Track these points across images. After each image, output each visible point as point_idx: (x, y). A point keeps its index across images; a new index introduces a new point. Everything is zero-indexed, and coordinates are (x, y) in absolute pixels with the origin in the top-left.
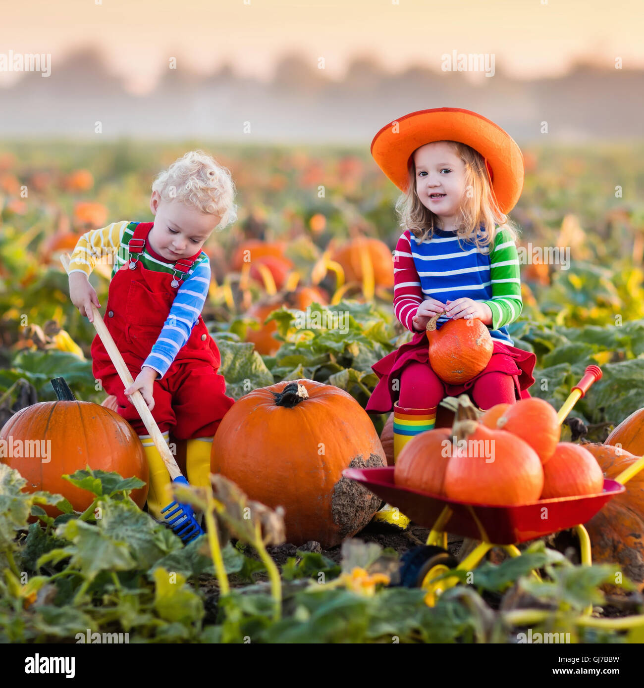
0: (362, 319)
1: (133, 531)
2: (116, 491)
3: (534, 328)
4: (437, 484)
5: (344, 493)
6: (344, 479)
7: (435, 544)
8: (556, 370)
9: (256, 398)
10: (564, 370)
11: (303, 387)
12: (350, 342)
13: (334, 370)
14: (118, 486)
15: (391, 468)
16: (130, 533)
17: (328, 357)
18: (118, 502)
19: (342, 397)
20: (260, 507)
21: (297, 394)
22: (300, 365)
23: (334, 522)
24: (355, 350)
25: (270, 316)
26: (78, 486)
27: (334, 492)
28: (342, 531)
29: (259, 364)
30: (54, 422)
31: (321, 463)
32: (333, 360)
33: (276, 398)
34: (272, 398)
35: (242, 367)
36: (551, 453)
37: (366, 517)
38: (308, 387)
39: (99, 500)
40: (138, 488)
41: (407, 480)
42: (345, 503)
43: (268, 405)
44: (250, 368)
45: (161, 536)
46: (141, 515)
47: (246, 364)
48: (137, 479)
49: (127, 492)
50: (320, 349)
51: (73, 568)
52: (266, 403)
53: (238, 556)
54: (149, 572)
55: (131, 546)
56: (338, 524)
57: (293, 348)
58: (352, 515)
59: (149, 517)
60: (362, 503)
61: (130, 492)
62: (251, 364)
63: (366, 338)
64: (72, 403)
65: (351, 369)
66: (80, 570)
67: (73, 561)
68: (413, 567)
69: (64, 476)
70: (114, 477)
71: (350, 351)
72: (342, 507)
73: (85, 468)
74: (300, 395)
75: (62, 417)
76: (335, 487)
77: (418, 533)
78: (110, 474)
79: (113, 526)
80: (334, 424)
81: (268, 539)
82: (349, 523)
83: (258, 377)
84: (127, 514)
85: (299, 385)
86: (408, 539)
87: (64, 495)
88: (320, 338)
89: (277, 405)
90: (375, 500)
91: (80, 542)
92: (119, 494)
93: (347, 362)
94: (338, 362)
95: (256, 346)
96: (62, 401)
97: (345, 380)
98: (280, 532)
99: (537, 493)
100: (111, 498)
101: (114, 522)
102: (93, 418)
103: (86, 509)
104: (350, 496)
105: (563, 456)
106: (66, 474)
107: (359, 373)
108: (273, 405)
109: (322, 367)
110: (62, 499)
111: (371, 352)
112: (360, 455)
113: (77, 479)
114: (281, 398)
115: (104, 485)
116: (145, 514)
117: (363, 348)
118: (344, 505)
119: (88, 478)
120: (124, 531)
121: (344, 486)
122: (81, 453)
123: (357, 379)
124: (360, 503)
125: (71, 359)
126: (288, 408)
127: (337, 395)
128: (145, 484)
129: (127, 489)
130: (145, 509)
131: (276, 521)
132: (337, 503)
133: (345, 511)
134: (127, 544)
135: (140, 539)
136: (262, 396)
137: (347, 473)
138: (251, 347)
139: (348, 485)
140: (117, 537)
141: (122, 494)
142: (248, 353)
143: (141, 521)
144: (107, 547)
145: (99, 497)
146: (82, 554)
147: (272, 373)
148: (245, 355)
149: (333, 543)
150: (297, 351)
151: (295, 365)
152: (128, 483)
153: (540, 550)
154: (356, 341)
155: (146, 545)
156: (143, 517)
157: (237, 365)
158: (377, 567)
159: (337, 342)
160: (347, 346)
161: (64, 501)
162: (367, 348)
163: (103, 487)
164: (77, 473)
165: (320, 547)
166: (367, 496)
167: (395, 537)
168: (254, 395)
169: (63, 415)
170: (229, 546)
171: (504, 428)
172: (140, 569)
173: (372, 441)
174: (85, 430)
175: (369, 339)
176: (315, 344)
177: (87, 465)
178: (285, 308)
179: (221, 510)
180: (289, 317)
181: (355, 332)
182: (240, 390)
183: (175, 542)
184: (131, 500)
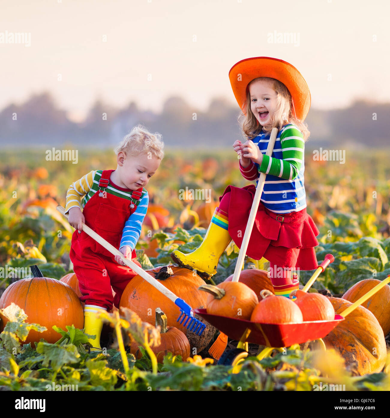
7: (241, 348)
11: (170, 268)
21: (167, 272)
22: (170, 262)
25: (154, 236)
29: (147, 261)
30: (32, 289)
33: (155, 275)
37: (206, 341)
38: (173, 268)
57: (166, 253)
58: (198, 339)
62: (143, 261)
64: (42, 278)
74: (169, 273)
80: (188, 289)
82: (196, 344)
83: (146, 268)
85: (168, 267)
88: (182, 247)
89: (156, 278)
90: (211, 331)
95: (145, 251)
96: (36, 278)
112: (202, 306)
114: (158, 275)
118: (193, 334)
122: (47, 306)
126: (162, 281)
133: (194, 337)
138: (142, 251)
142: (141, 255)
147: (154, 266)
148: (139, 257)
150: (168, 255)
151: (167, 262)
166: (206, 329)
169: (37, 285)
174: (49, 293)
180: (165, 237)
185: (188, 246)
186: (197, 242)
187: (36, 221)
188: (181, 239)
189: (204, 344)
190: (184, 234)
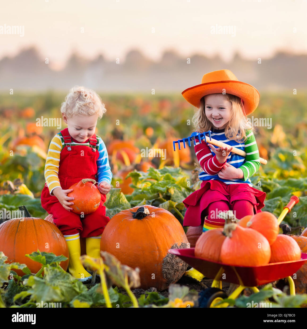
0: (175, 176)
1: (62, 282)
2: (53, 262)
3: (262, 179)
4: (216, 256)
5: (168, 263)
6: (168, 255)
7: (216, 287)
8: (274, 200)
9: (123, 215)
10: (279, 200)
11: (147, 209)
12: (169, 187)
13: (162, 202)
14: (54, 260)
15: (192, 248)
16: (61, 283)
17: (158, 195)
18: (54, 267)
19: (166, 214)
20: (127, 268)
21: (144, 212)
22: (144, 199)
23: (163, 277)
24: (172, 191)
25: (128, 175)
26: (33, 260)
27: (163, 262)
28: (167, 282)
29: (124, 199)
30: (20, 228)
31: (156, 247)
32: (161, 197)
33: (133, 215)
34: (131, 215)
35: (115, 200)
36: (274, 240)
37: (180, 275)
38: (150, 209)
39: (44, 267)
40: (64, 261)
41: (201, 254)
42: (169, 268)
43: (129, 218)
44: (119, 201)
45: (76, 285)
46: (66, 274)
47: (117, 199)
48: (63, 256)
49: (58, 263)
50: (154, 191)
51: (32, 301)
52: (128, 217)
53: (116, 294)
54: (71, 303)
55: (61, 290)
56: (165, 278)
57: (140, 191)
58: (172, 274)
59: (70, 275)
60: (177, 268)
61: (60, 263)
62: (120, 199)
63: (178, 185)
64: (30, 218)
65: (170, 201)
66: (35, 302)
67: (32, 297)
68: (205, 298)
69: (26, 255)
70: (52, 255)
71: (169, 192)
72: (167, 269)
73: (37, 251)
74: (146, 213)
75: (25, 226)
76: (164, 259)
77: (206, 283)
78: (50, 254)
79: (52, 280)
80: (163, 228)
81: (132, 284)
82: (171, 278)
83: (123, 205)
84: (59, 274)
85: (145, 208)
86: (201, 286)
87: (26, 264)
88: (154, 185)
89: (134, 218)
90: (184, 266)
91: (35, 288)
92: (54, 264)
93: (168, 197)
94: (164, 198)
95: (122, 190)
97: (168, 206)
98: (138, 281)
99: (268, 260)
100: (51, 266)
101: (53, 278)
102: (40, 226)
103: (38, 272)
104: (171, 264)
105: (280, 241)
106: (27, 254)
107: (174, 203)
108: (132, 218)
109: (156, 200)
110: (26, 266)
111: (180, 192)
112: (176, 243)
113: (33, 256)
114: (136, 215)
115: (47, 259)
116: (68, 274)
117: (176, 190)
118: (168, 269)
119: (39, 256)
120: (58, 282)
121: (168, 259)
122: (34, 244)
123: (173, 206)
124: (176, 268)
125: (27, 198)
126: (139, 220)
127: (164, 213)
128: (67, 259)
129: (58, 261)
130: (68, 271)
131: (135, 275)
132: (165, 267)
133: (169, 272)
134: (59, 288)
135: (66, 286)
136: (126, 214)
137: (171, 251)
138: (119, 190)
139: (170, 258)
140: (54, 285)
141: (56, 264)
142: (118, 193)
143: (66, 277)
144: (49, 290)
145: (45, 266)
146: (36, 293)
147: (130, 203)
148: (117, 194)
149: (163, 288)
150: (142, 192)
151: (142, 199)
152: (59, 258)
153: (270, 289)
154: (172, 187)
155: (69, 289)
156: (67, 275)
157: (113, 199)
158: (187, 298)
159: (163, 187)
160: (168, 189)
161: (26, 268)
162: (178, 190)
163: (46, 260)
164: (33, 253)
165: (156, 290)
166: (180, 264)
167: (194, 285)
168: (122, 213)
169: (25, 224)
170: (111, 289)
171: (250, 227)
172: (66, 301)
173: (182, 236)
174: (36, 232)
175: (179, 186)
176: (151, 188)
177: (38, 249)
178: (136, 171)
179: (108, 270)
180: (138, 175)
181: (172, 182)
182: (114, 212)
183: (83, 288)
184: (60, 267)
185: (160, 184)
186: (168, 181)
187: (24, 159)
188: (153, 177)
189: (178, 278)
190: (156, 173)
